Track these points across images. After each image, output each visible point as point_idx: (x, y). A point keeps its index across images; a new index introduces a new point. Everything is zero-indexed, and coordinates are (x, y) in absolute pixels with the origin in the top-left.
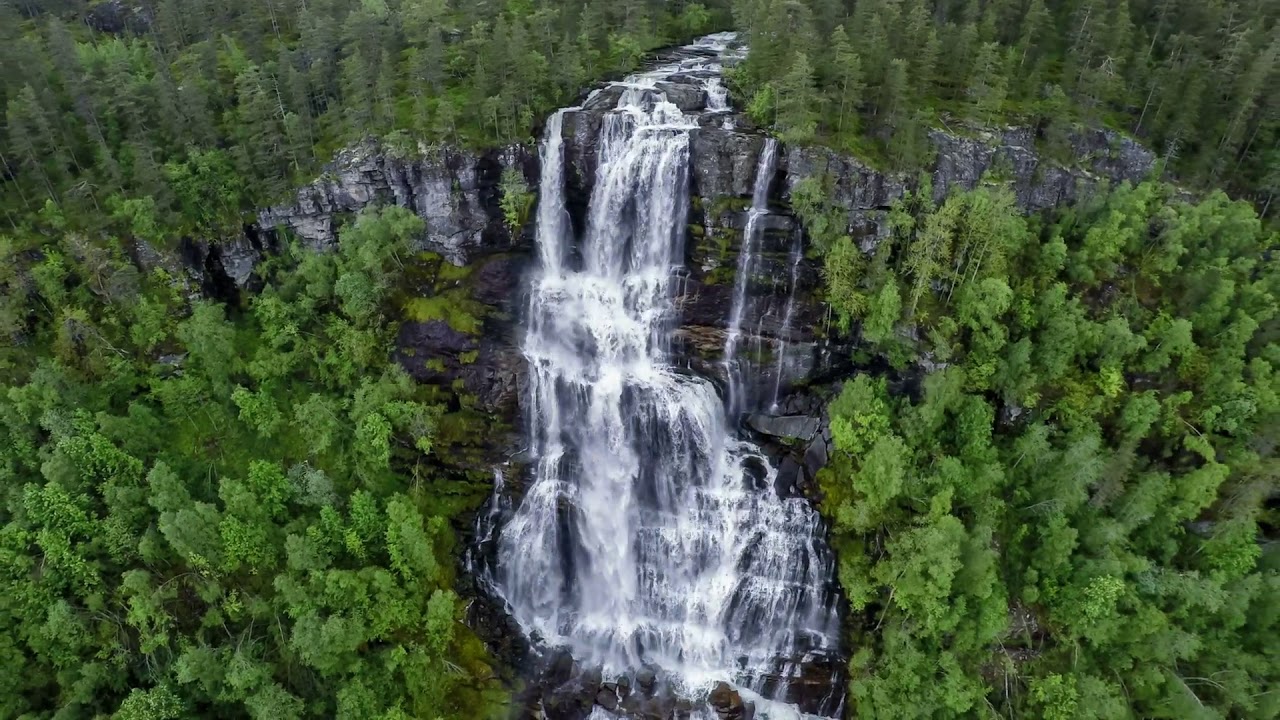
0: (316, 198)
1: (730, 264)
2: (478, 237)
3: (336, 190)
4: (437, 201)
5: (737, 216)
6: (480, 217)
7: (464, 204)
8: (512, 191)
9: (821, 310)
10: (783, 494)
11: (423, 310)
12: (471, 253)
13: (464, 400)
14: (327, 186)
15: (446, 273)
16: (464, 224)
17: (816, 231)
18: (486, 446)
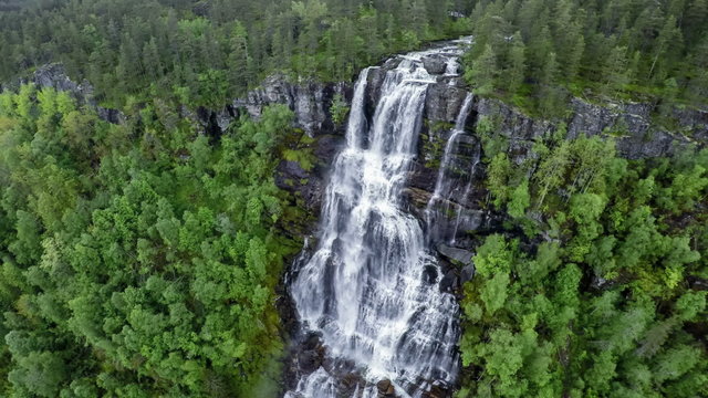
0: (255, 97)
1: (438, 159)
2: (320, 125)
3: (263, 94)
4: (304, 105)
5: (446, 132)
6: (322, 115)
7: (316, 108)
8: (337, 105)
9: (486, 192)
10: (442, 290)
11: (290, 156)
12: (316, 133)
13: (298, 201)
14: (260, 92)
15: (304, 140)
16: (314, 118)
17: (489, 147)
18: (304, 226)
